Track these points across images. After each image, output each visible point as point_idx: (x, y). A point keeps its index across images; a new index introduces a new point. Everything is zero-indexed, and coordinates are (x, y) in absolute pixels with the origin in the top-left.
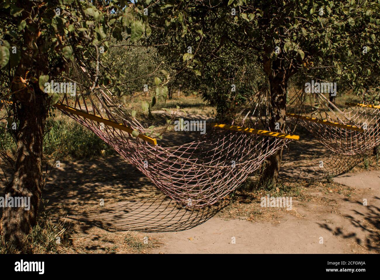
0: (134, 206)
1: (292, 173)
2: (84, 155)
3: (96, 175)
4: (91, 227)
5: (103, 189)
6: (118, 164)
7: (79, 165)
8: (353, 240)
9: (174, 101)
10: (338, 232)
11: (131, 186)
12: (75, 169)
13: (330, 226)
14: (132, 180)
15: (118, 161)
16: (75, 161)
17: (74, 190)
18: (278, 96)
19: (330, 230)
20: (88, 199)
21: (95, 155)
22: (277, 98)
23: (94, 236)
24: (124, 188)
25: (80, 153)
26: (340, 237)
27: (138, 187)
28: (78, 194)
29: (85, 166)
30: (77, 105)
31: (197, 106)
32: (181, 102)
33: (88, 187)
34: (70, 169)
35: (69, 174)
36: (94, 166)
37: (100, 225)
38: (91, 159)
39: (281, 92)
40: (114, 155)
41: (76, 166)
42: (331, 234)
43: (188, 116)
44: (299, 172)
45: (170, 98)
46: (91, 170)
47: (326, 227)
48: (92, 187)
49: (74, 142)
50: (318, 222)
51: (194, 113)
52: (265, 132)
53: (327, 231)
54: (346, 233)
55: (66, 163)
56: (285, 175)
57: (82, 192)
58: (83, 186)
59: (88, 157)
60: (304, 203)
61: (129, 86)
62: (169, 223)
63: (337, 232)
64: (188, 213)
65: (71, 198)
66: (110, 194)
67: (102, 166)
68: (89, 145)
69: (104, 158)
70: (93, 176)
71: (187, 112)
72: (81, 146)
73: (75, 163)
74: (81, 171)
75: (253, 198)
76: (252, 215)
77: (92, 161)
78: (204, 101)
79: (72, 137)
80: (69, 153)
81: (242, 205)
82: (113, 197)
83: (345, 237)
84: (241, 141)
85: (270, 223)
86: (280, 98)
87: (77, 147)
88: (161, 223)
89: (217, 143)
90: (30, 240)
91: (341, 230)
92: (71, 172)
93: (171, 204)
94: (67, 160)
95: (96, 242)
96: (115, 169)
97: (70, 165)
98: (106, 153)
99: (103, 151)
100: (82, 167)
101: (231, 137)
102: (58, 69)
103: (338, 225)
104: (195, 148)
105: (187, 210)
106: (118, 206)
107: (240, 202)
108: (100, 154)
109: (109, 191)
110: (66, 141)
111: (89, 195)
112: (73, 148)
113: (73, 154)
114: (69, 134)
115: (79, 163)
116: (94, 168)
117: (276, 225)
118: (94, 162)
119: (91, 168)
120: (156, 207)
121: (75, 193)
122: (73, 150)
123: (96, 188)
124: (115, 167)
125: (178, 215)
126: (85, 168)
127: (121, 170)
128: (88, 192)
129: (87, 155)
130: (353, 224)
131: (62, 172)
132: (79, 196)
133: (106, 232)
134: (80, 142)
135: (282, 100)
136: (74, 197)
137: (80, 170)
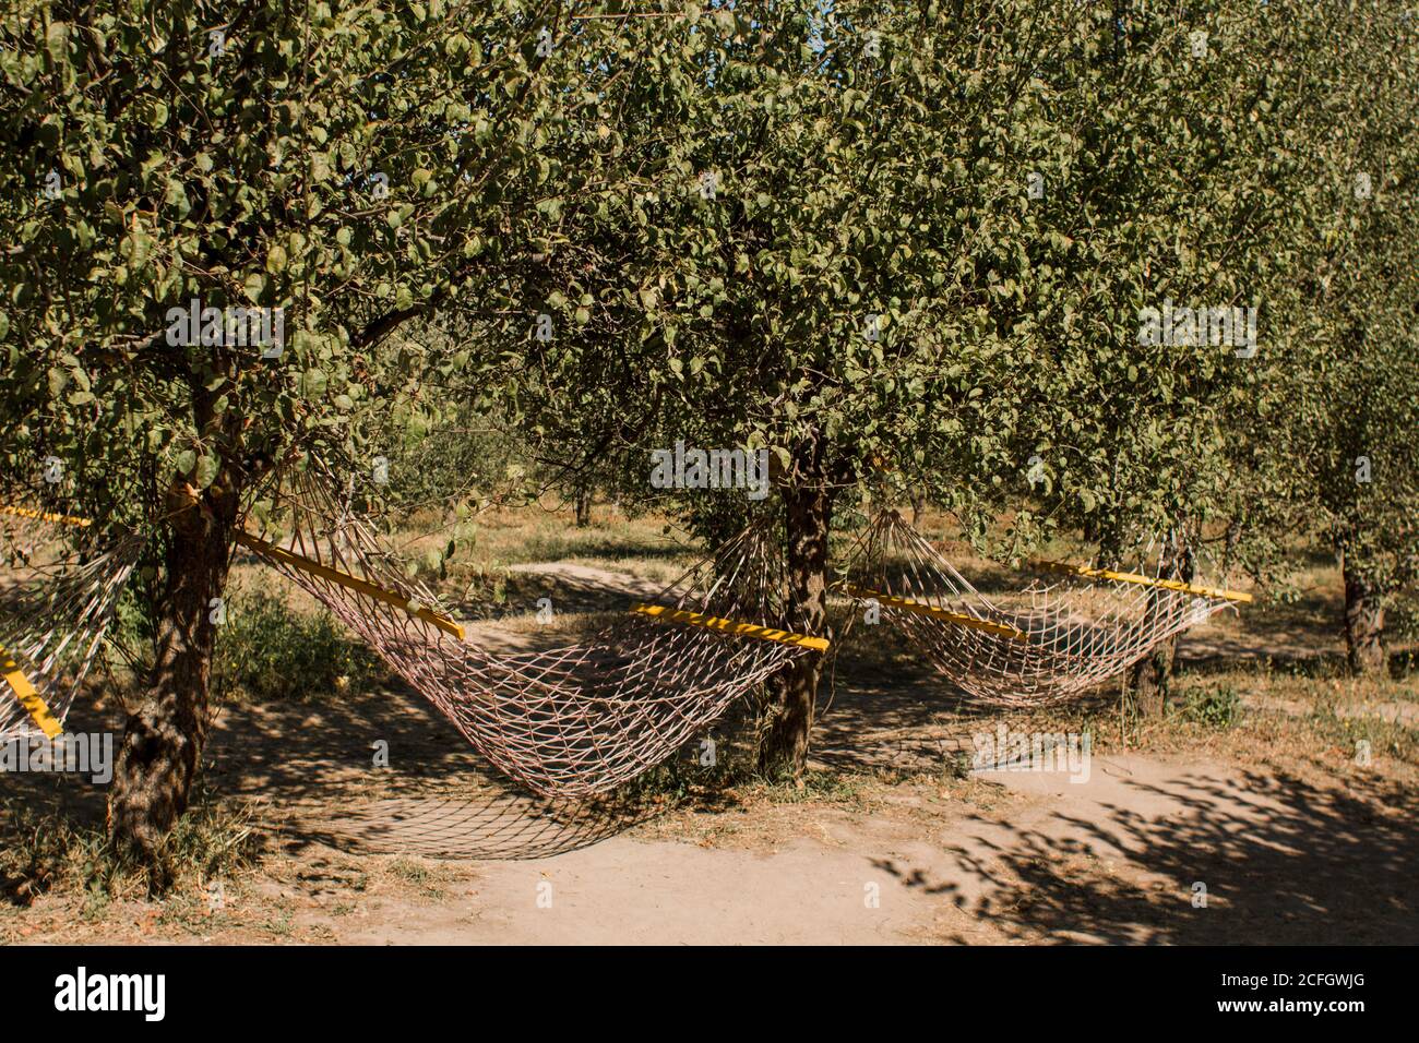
0: (420, 807)
1: (873, 754)
2: (285, 687)
3: (319, 744)
4: (307, 844)
5: (338, 775)
6: (387, 718)
7: (271, 716)
8: (947, 898)
9: (595, 533)
10: (917, 878)
11: (419, 772)
12: (259, 725)
13: (899, 865)
14: (424, 759)
15: (387, 709)
16: (257, 704)
17: (257, 775)
18: (805, 539)
19: (895, 873)
20: (300, 795)
21: (317, 689)
22: (801, 544)
23: (313, 861)
24: (400, 775)
25: (272, 680)
26: (916, 891)
27: (437, 776)
28: (270, 784)
29: (289, 719)
30: (297, 543)
31: (668, 553)
32: (620, 539)
33: (298, 768)
34: (243, 724)
35: (239, 737)
36: (316, 720)
37: (331, 842)
38: (307, 699)
39: (812, 530)
40: (377, 692)
41: (260, 717)
42: (895, 882)
43: (634, 585)
44: (894, 753)
45: (582, 523)
46: (305, 731)
47: (889, 867)
48: (308, 770)
49: (259, 648)
50: (872, 856)
51: (656, 577)
52: (753, 628)
53: (888, 876)
54: (933, 882)
55: (234, 707)
56: (850, 758)
57: (280, 782)
58: (285, 767)
59: (297, 693)
60: (861, 816)
61: (438, 479)
62: (501, 847)
63: (911, 878)
64: (555, 826)
65: (250, 792)
66: (360, 787)
67: (340, 721)
68: (301, 659)
69: (344, 698)
70: (311, 745)
71: (629, 572)
72: (277, 661)
73: (260, 710)
74: (275, 733)
75: (732, 802)
76: (712, 835)
77: (310, 705)
78: (694, 536)
79: (251, 633)
80: (241, 680)
81: (697, 818)
82: (366, 793)
83: (931, 891)
84: (695, 649)
85: (750, 852)
86: (809, 545)
87: (266, 663)
88: (481, 844)
89: (637, 651)
90: (171, 846)
91: (925, 876)
92: (247, 734)
93: (515, 808)
94: (236, 699)
95: (320, 871)
96: (377, 731)
97: (243, 715)
98: (352, 686)
99: (344, 681)
100: (279, 720)
101: (673, 640)
102: (259, 463)
103: (920, 866)
104: (579, 662)
105: (554, 821)
106: (379, 809)
107: (697, 811)
108: (331, 688)
109: (356, 780)
110: (233, 645)
111: (300, 788)
112: (252, 666)
113: (252, 683)
114: (242, 623)
115: (270, 710)
116: (313, 725)
117: (765, 856)
118: (315, 707)
119: (306, 724)
120: (476, 811)
121: (263, 781)
122: (255, 673)
123: (321, 772)
124: (375, 724)
125: (530, 830)
126: (288, 723)
127: (396, 733)
128: (299, 781)
129: (295, 690)
130: (962, 865)
131: (222, 731)
132: (274, 789)
133: (344, 855)
134: (276, 649)
135: (814, 550)
136: (259, 790)
137: (274, 727)
